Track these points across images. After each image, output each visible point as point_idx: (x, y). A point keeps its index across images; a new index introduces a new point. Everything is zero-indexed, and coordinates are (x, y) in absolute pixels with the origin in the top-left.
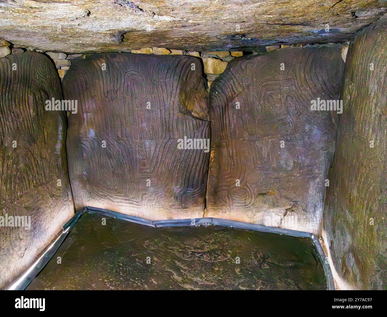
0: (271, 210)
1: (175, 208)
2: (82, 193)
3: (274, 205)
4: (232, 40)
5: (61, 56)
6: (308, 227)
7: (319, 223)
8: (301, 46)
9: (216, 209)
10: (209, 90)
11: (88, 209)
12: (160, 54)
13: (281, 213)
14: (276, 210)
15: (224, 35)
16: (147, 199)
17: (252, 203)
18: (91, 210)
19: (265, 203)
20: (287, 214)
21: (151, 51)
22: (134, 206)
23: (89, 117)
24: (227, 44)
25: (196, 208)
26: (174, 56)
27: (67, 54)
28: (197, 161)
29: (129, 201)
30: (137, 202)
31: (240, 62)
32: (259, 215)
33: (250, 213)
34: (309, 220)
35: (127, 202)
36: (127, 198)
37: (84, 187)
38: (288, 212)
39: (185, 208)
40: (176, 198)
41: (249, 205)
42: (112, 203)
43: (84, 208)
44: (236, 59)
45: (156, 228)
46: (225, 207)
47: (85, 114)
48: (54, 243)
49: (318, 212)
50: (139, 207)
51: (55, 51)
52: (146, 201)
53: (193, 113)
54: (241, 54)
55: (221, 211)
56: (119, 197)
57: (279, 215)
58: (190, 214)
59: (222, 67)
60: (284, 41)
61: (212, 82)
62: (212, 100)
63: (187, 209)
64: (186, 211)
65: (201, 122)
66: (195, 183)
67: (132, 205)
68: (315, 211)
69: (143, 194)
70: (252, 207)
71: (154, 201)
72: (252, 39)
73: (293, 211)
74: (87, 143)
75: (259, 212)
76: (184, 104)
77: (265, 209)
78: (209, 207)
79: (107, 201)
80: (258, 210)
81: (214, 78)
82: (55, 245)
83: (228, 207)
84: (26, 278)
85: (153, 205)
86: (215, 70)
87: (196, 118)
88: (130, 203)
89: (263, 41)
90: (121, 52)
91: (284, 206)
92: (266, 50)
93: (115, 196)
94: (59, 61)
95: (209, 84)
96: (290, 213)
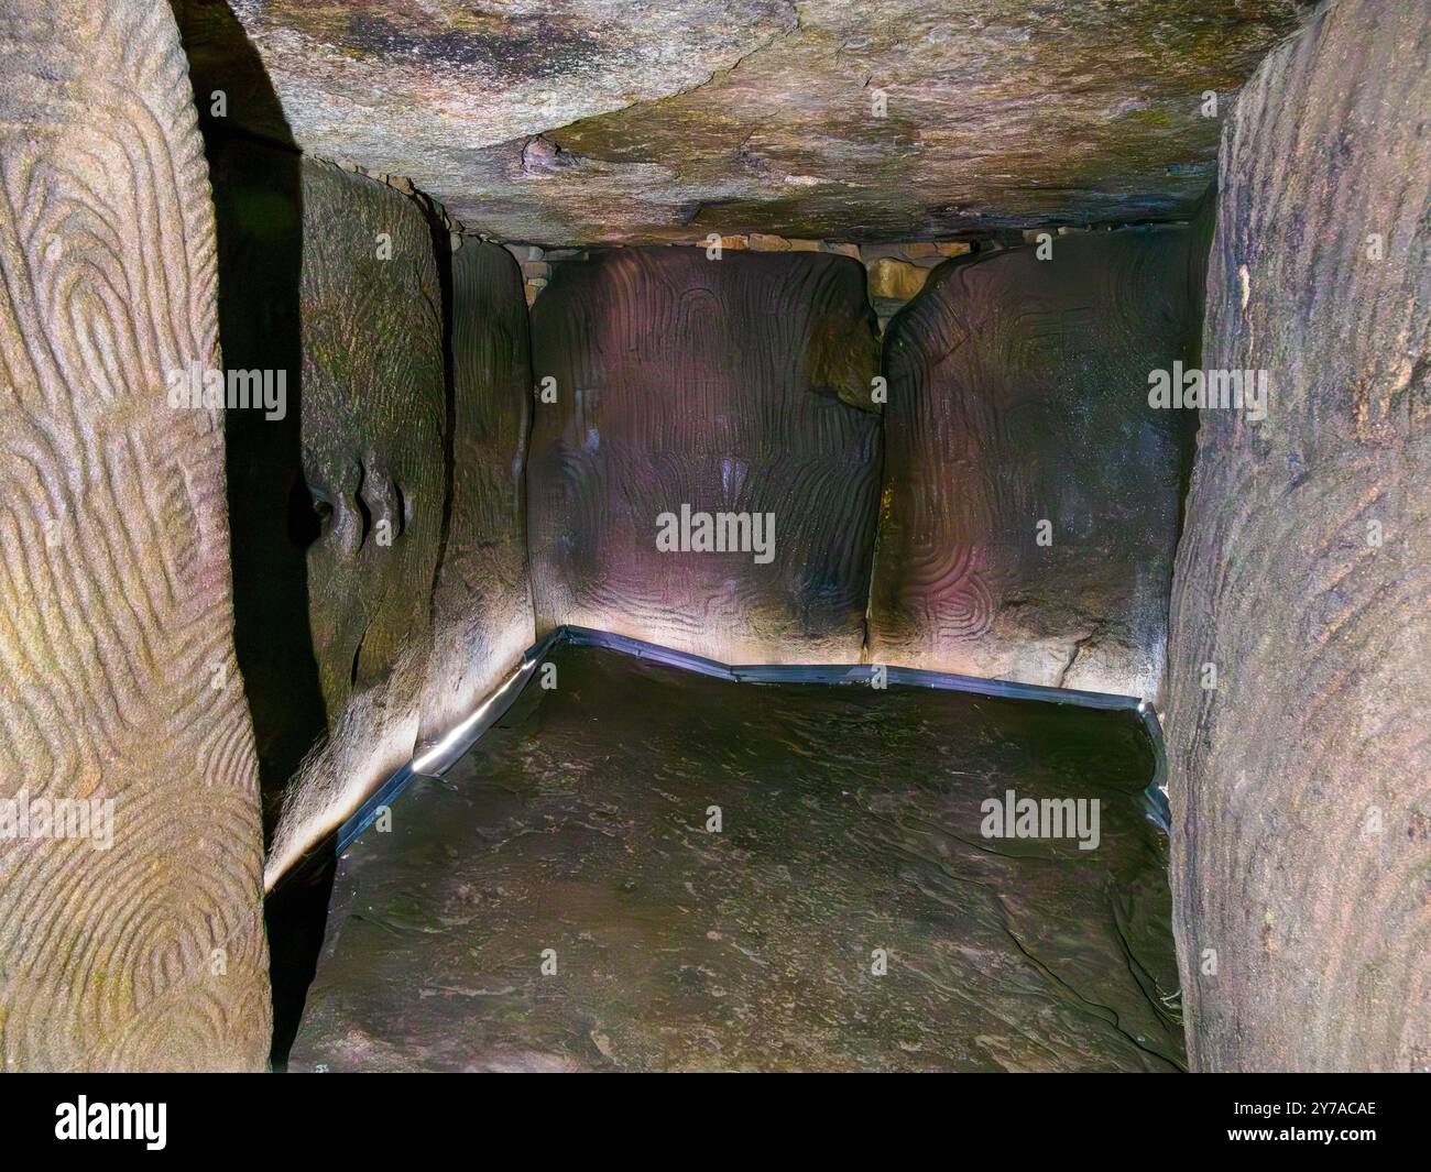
0: (1038, 645)
1: (790, 637)
2: (555, 593)
3: (1044, 632)
4: (937, 217)
5: (533, 252)
6: (1131, 686)
7: (1160, 675)
8: (1109, 229)
9: (895, 644)
10: (880, 339)
11: (568, 631)
12: (767, 249)
13: (1063, 654)
14: (1051, 644)
15: (920, 207)
16: (718, 610)
17: (988, 627)
18: (576, 635)
19: (1021, 625)
20: (1080, 654)
21: (746, 242)
22: (685, 627)
23: (588, 398)
24: (928, 225)
25: (840, 638)
26: (797, 254)
27: (545, 248)
28: (848, 513)
29: (673, 616)
30: (692, 617)
31: (959, 268)
32: (1005, 657)
33: (982, 655)
34: (1136, 667)
35: (668, 616)
36: (667, 608)
37: (562, 576)
38: (1082, 650)
39: (814, 636)
40: (793, 608)
41: (979, 634)
42: (630, 620)
43: (560, 629)
44: (952, 262)
45: (740, 683)
46: (916, 640)
47: (579, 394)
48: (510, 682)
49: (1158, 646)
50: (697, 630)
51: (521, 243)
52: (717, 616)
53: (841, 396)
54: (966, 248)
55: (906, 649)
56: (647, 605)
57: (1059, 660)
58: (826, 654)
59: (915, 282)
60: (1063, 218)
61: (889, 320)
62: (891, 363)
63: (819, 641)
64: (816, 644)
65: (860, 414)
66: (841, 569)
67: (679, 626)
68: (1149, 646)
69: (709, 599)
70: (987, 638)
71: (737, 616)
72: (983, 216)
73: (1093, 645)
74: (578, 463)
75: (1005, 650)
76: (821, 370)
77: (1023, 642)
78: (876, 639)
79: (616, 615)
80: (1005, 642)
81: (895, 309)
82: (511, 686)
83: (926, 639)
84: (453, 745)
85: (731, 627)
86: (897, 288)
87: (847, 406)
88: (674, 620)
89: (1012, 218)
90: (673, 245)
91: (1072, 632)
92: (1022, 238)
93: (636, 602)
94: (527, 265)
95: (882, 324)
96: (1087, 652)
